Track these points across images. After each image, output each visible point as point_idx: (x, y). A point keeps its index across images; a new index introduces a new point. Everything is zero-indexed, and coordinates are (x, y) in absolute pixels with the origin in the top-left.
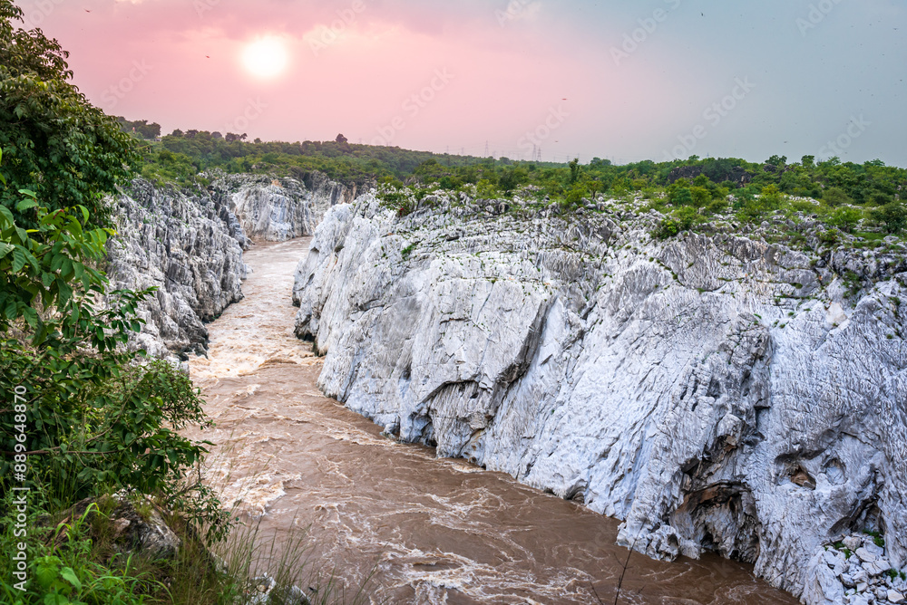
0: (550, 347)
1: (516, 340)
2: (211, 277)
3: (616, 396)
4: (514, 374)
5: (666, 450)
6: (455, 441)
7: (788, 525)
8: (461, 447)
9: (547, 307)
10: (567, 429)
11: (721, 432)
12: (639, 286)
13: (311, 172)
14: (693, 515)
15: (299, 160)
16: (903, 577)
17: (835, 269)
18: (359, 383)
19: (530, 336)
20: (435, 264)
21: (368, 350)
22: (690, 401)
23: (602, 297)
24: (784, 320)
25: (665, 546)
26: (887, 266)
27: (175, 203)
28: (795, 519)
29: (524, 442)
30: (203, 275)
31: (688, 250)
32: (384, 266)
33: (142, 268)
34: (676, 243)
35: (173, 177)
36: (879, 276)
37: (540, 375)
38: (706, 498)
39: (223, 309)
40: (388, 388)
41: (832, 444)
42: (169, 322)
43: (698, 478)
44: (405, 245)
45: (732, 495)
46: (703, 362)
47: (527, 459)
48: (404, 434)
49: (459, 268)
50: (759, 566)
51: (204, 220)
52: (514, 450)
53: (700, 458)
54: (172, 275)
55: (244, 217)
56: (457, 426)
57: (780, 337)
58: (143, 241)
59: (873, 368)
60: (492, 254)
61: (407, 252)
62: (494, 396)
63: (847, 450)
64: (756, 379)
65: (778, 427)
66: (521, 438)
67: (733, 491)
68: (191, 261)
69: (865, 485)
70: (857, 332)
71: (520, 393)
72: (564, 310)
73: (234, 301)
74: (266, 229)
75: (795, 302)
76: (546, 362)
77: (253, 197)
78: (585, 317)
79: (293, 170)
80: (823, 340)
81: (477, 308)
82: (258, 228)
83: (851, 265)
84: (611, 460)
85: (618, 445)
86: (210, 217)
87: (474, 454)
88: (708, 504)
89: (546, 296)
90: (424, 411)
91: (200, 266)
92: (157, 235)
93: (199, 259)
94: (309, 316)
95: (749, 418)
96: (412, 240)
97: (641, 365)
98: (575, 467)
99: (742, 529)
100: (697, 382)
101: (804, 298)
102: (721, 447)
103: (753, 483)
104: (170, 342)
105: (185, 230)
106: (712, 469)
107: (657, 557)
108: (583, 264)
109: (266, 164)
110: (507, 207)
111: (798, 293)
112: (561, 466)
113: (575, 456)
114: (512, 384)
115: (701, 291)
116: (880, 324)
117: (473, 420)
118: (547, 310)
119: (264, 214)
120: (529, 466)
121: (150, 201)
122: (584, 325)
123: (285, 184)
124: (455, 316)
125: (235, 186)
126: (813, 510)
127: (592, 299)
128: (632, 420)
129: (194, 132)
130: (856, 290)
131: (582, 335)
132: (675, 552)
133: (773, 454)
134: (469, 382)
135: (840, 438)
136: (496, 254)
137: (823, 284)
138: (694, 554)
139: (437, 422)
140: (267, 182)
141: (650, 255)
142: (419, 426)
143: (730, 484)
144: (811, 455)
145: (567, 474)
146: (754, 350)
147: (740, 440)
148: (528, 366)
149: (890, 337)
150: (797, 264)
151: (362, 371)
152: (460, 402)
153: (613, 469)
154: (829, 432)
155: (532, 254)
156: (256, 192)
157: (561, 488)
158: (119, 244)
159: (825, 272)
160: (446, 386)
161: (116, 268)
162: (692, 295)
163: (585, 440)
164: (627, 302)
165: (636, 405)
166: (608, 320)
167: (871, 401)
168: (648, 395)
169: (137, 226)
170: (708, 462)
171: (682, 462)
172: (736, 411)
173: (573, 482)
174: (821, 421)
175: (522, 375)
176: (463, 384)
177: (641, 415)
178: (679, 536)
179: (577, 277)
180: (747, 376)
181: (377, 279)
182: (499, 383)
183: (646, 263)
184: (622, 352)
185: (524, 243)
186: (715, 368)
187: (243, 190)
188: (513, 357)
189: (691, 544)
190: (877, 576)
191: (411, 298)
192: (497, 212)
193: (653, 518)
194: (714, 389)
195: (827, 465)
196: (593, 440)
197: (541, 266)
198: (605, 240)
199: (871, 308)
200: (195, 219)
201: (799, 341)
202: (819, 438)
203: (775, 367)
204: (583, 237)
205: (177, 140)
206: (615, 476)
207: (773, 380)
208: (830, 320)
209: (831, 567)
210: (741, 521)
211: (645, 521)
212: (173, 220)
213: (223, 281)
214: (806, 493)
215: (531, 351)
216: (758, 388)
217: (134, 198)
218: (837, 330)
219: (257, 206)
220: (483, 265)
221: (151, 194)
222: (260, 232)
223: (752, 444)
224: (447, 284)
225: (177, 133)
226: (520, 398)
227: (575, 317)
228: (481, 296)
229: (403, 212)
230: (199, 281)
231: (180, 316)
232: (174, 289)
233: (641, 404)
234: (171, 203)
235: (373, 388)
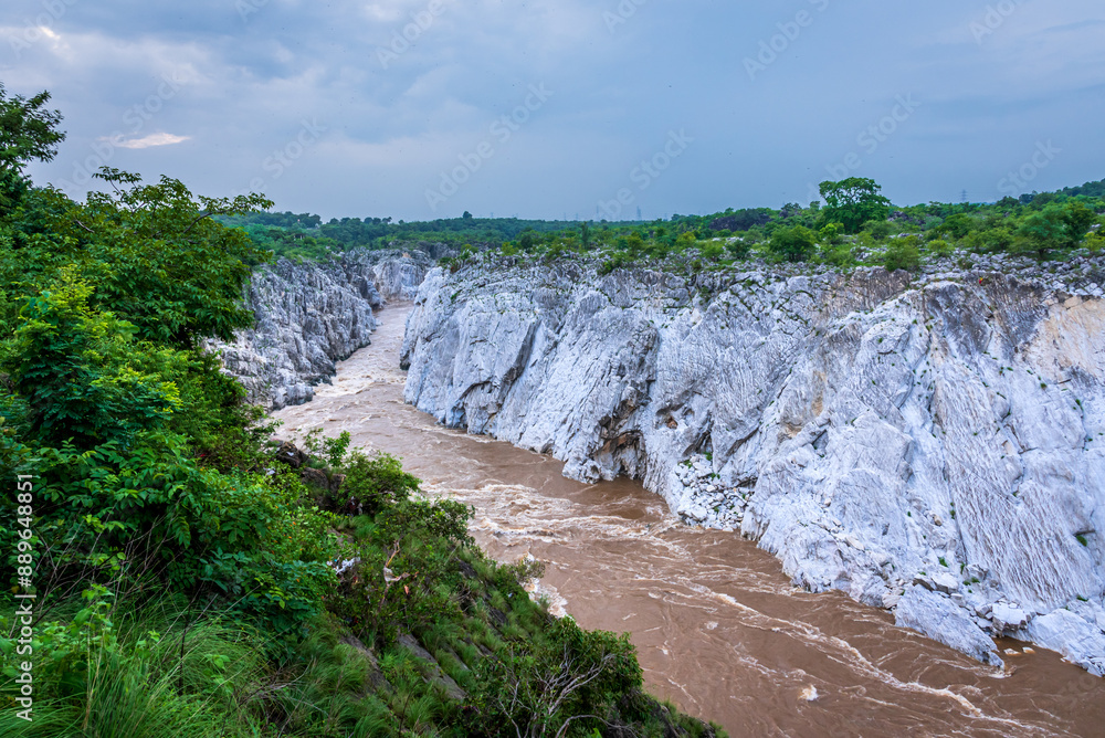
0: (536, 355)
1: (513, 350)
2: (341, 329)
3: (573, 383)
4: (514, 375)
5: (591, 412)
6: (479, 423)
7: (661, 453)
8: (483, 427)
9: (534, 328)
10: (544, 407)
11: (623, 399)
12: (590, 308)
13: (435, 245)
14: (614, 455)
15: (426, 236)
16: (719, 477)
17: (698, 287)
18: (425, 392)
19: (523, 348)
20: (469, 303)
21: (431, 368)
22: (606, 379)
23: (568, 318)
24: (668, 322)
25: (589, 474)
26: (726, 282)
27: (310, 275)
28: (665, 449)
29: (520, 419)
30: (335, 328)
31: (617, 281)
32: (440, 310)
33: (283, 324)
34: (611, 277)
35: (313, 257)
36: (722, 289)
37: (530, 375)
38: (621, 443)
39: (352, 352)
40: (441, 392)
41: (688, 400)
42: (304, 361)
43: (613, 429)
44: (453, 293)
45: (634, 439)
46: (617, 354)
47: (520, 430)
48: (448, 422)
49: (482, 305)
50: (646, 481)
51: (336, 287)
52: (514, 425)
53: (611, 416)
54: (308, 329)
55: (383, 284)
56: (480, 413)
57: (666, 334)
58: (285, 305)
59: (712, 349)
60: (503, 294)
61: (454, 298)
62: (502, 390)
63: (696, 403)
64: (648, 362)
65: (659, 392)
66: (519, 417)
67: (634, 436)
68: (325, 318)
69: (704, 424)
70: (706, 326)
71: (517, 388)
72: (545, 328)
73: (361, 346)
74: (399, 292)
75: (675, 310)
76: (534, 365)
77: (388, 268)
78: (558, 333)
79: (421, 244)
80: (688, 333)
81: (492, 332)
82: (393, 291)
83: (706, 283)
84: (568, 424)
85: (572, 415)
86: (343, 284)
87: (491, 431)
88: (622, 447)
89: (534, 320)
90: (461, 405)
91: (332, 321)
92: (296, 300)
93: (332, 316)
94: (408, 352)
95: (643, 388)
96: (457, 289)
97: (587, 360)
98: (547, 431)
99: (640, 460)
100: (611, 367)
101: (681, 307)
102: (624, 409)
103: (643, 430)
104: (304, 375)
105: (319, 295)
106: (621, 423)
107: (585, 481)
108: (558, 296)
109: (400, 241)
110: (516, 261)
111: (677, 304)
112: (539, 432)
113: (547, 424)
114: (513, 382)
115: (623, 308)
116: (718, 320)
117: (489, 408)
118: (535, 329)
119: (397, 280)
120: (521, 434)
121: (291, 275)
122: (557, 337)
123: (414, 256)
124: (478, 339)
125: (375, 260)
126: (674, 442)
127: (563, 319)
128: (580, 397)
129: (347, 219)
130: (707, 300)
131: (556, 344)
132: (597, 477)
133: (655, 410)
134: (486, 383)
135: (693, 396)
136: (505, 294)
137: (691, 297)
138: (609, 478)
139: (468, 411)
140: (399, 255)
141: (596, 286)
142: (458, 415)
143: (632, 432)
144: (676, 408)
145: (543, 436)
146: (646, 343)
147: (637, 403)
148: (523, 369)
149: (722, 328)
150: (677, 284)
151: (427, 383)
152: (482, 397)
153: (569, 430)
154: (686, 393)
155: (527, 292)
156: (391, 264)
157: (539, 446)
158: (266, 308)
159: (693, 288)
160: (473, 387)
161: (263, 325)
162: (619, 310)
163: (554, 413)
164: (582, 319)
165: (583, 387)
166: (570, 333)
167: (710, 370)
168: (591, 380)
169: (280, 295)
170: (617, 419)
171: (599, 419)
172: (633, 384)
173: (546, 441)
174: (682, 386)
175: (519, 375)
176: (483, 384)
177: (586, 393)
178: (599, 467)
179: (555, 305)
180: (642, 361)
181: (436, 318)
182: (505, 382)
183: (595, 293)
184: (577, 353)
185: (524, 285)
186: (623, 357)
187: (382, 262)
188: (512, 363)
189: (609, 472)
190: (703, 478)
191: (455, 330)
192: (510, 265)
193: (582, 457)
194: (621, 371)
195: (686, 414)
196: (558, 413)
197: (534, 300)
198: (572, 279)
199: (715, 310)
200: (330, 286)
201: (674, 336)
202: (681, 396)
203: (660, 354)
204: (558, 278)
205: (333, 227)
206: (570, 435)
207: (658, 363)
208: (692, 320)
209: (678, 475)
210: (639, 455)
211: (578, 459)
212: (308, 288)
213: (353, 331)
214: (670, 432)
215: (525, 358)
216: (649, 367)
217: (278, 274)
218: (696, 326)
219: (392, 274)
220: (496, 302)
221: (291, 271)
222: (395, 295)
223: (645, 405)
224: (474, 318)
225: (334, 221)
226: (518, 390)
227: (551, 332)
228: (494, 324)
229: (453, 270)
230: (331, 332)
231: (313, 356)
232: (310, 339)
233: (586, 386)
234: (307, 276)
235: (433, 394)
